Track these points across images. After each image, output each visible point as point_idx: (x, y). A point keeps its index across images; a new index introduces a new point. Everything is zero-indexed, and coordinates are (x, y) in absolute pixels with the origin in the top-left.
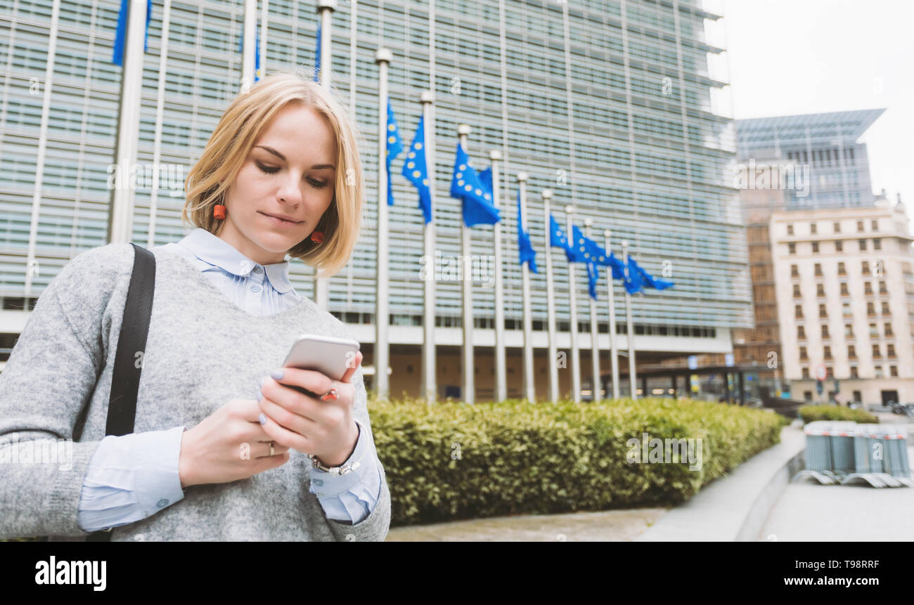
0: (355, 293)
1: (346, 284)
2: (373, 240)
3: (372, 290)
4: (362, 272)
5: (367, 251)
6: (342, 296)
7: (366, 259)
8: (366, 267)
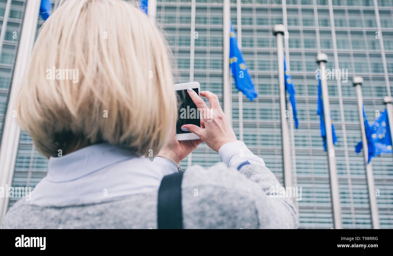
0: (356, 219)
1: (350, 214)
2: (365, 187)
3: (368, 216)
4: (359, 206)
5: (361, 194)
6: (349, 221)
7: (361, 198)
8: (362, 203)
